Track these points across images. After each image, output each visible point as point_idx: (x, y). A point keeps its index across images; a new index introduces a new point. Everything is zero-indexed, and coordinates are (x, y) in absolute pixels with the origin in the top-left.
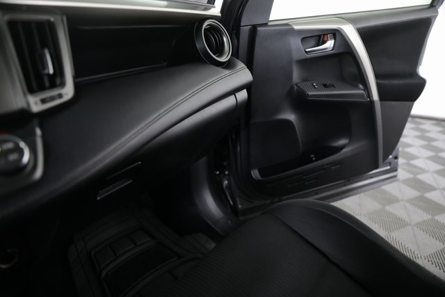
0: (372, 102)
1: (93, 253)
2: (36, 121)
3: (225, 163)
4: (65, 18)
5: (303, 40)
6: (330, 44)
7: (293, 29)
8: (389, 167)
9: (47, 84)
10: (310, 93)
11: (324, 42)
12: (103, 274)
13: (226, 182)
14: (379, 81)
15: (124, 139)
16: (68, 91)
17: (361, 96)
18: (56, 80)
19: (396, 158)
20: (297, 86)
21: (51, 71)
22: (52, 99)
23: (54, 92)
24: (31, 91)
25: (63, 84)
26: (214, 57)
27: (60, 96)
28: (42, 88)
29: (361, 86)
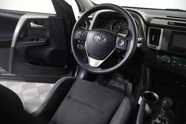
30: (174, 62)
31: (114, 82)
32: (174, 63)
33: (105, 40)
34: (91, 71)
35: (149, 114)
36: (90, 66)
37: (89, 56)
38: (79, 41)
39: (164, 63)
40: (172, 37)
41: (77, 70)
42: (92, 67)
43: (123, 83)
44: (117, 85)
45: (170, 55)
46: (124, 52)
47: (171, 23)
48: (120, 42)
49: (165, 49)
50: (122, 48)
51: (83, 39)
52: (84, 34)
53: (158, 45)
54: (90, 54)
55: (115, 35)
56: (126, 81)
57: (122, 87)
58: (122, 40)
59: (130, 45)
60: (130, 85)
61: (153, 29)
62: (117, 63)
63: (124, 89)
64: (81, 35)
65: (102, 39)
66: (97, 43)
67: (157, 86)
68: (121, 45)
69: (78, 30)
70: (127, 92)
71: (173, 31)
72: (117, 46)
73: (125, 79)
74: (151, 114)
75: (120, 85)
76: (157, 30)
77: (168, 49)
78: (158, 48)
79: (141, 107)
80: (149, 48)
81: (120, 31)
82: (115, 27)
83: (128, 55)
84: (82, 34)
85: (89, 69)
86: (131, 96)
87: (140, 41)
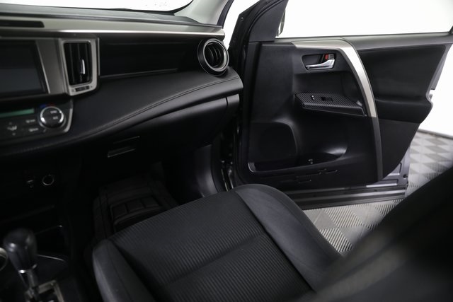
0: (370, 118)
1: (111, 207)
2: (71, 102)
3: (230, 155)
4: (99, 39)
5: (304, 58)
6: (330, 63)
7: (295, 47)
8: (396, 184)
9: (81, 80)
10: (306, 104)
11: (325, 61)
12: (116, 223)
13: (230, 171)
14: (378, 100)
15: (122, 118)
16: (93, 85)
17: (358, 111)
18: (87, 78)
19: (405, 176)
20: (296, 96)
21: (84, 73)
22: (83, 89)
23: (84, 85)
24: (71, 84)
25: (90, 81)
26: (211, 68)
27: (88, 88)
28: (78, 82)
29: (359, 103)
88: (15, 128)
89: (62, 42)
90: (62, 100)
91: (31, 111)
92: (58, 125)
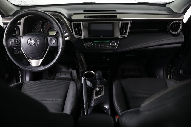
2: (119, 40)
4: (131, 21)
13: (173, 70)
16: (126, 36)
18: (125, 33)
22: (123, 36)
24: (120, 35)
26: (171, 32)
28: (122, 34)
30: (96, 44)
31: (60, 74)
32: (96, 46)
33: (38, 42)
34: (35, 71)
35: (91, 87)
36: (33, 67)
37: (29, 58)
38: (15, 48)
39: (90, 47)
40: (89, 27)
41: (20, 75)
42: (35, 67)
43: (67, 72)
44: (63, 76)
45: (92, 40)
46: (57, 48)
47: (86, 17)
48: (51, 40)
49: (87, 37)
50: (55, 45)
51: (18, 45)
52: (18, 41)
53: (82, 35)
54: (29, 57)
55: (46, 36)
56: (70, 70)
57: (68, 76)
58: (52, 39)
59: (59, 41)
60: (74, 72)
61: (75, 24)
62: (55, 58)
63: (70, 77)
64: (15, 43)
65: (36, 42)
66: (32, 46)
67: (93, 66)
68: (53, 43)
69: (10, 38)
70: (73, 79)
71: (89, 23)
72: (50, 44)
73: (68, 68)
74: (92, 87)
75: (66, 75)
76: (78, 24)
77: (89, 36)
78: (83, 37)
79: (83, 85)
80: (76, 39)
81: (50, 29)
82: (44, 27)
83: (61, 49)
84: (15, 41)
85: (33, 69)
86: (77, 81)
87: (66, 36)
88: (104, 46)
89: (121, 22)
90: (116, 39)
91: (109, 41)
92: (114, 47)
